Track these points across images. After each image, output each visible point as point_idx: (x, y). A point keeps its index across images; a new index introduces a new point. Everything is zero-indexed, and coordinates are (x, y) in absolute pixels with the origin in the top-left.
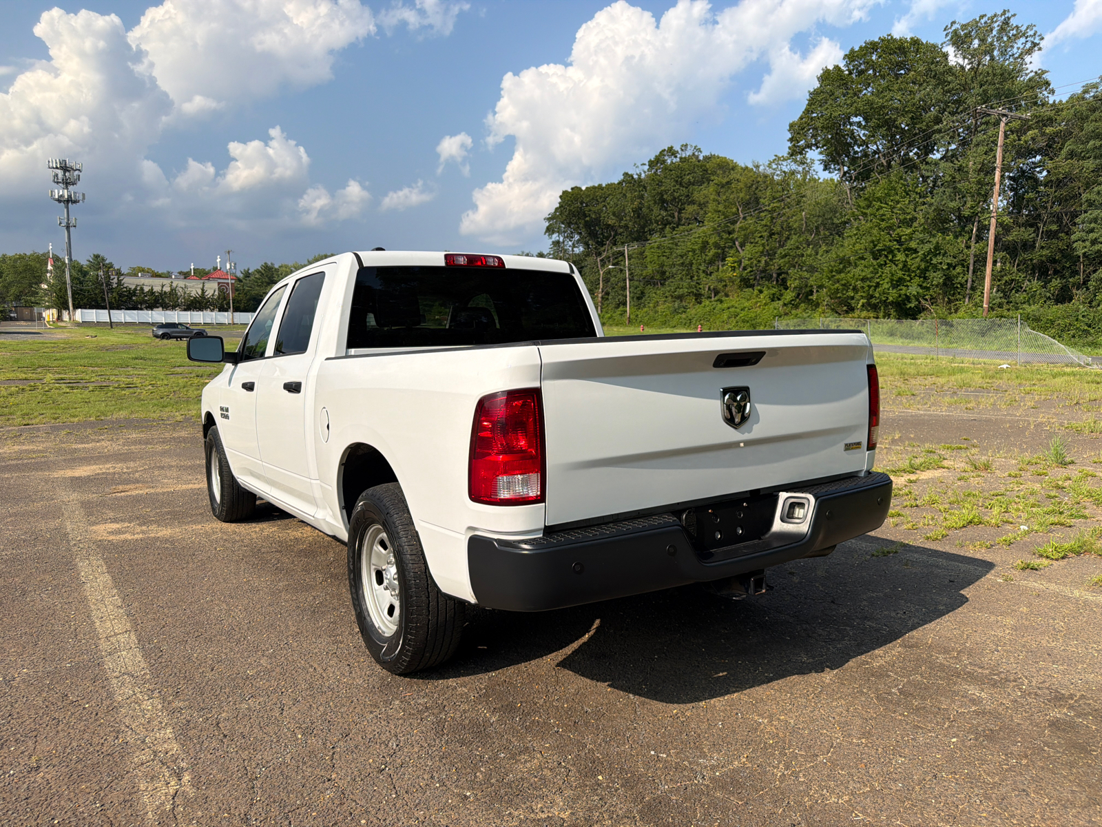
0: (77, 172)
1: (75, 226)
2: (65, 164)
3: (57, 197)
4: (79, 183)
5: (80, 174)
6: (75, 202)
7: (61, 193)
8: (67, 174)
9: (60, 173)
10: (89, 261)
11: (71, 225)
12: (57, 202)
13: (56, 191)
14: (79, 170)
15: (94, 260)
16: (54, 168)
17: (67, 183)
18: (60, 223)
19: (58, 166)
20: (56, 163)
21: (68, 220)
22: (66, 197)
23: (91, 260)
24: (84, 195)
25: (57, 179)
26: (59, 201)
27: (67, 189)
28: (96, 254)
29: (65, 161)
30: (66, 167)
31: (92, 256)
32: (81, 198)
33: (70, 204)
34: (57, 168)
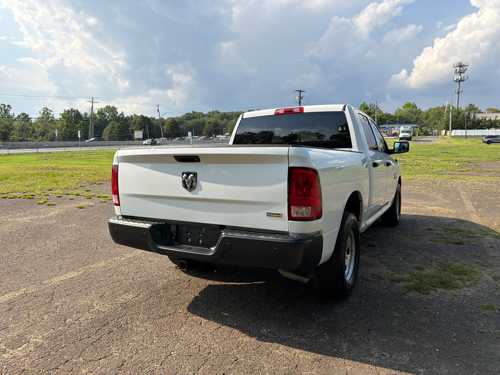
0: (466, 67)
1: (462, 92)
2: (461, 64)
4: (466, 72)
5: (467, 67)
6: (463, 81)
7: (457, 78)
8: (461, 68)
9: (458, 68)
10: (467, 107)
11: (460, 91)
12: (455, 82)
13: (455, 77)
14: (467, 66)
15: (469, 106)
16: (455, 67)
17: (460, 73)
18: (455, 91)
19: (458, 66)
20: (457, 64)
21: (459, 89)
22: (459, 79)
23: (468, 107)
24: (468, 77)
25: (457, 71)
26: (456, 81)
27: (460, 75)
28: (470, 104)
30: (461, 65)
31: (469, 105)
32: (466, 78)
33: (461, 82)
34: (457, 66)
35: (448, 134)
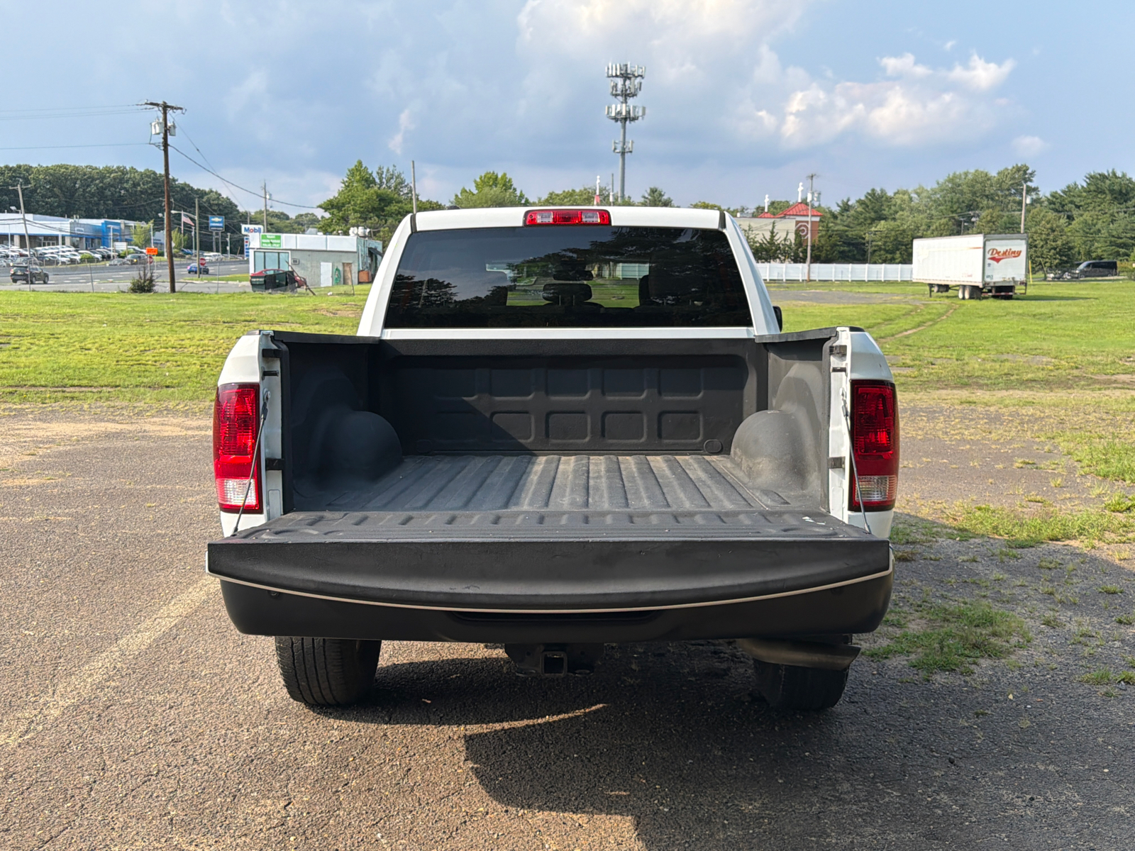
0: (638, 79)
1: (631, 152)
2: (626, 70)
3: (613, 114)
4: (640, 94)
5: (642, 81)
6: (634, 119)
7: (618, 109)
8: (628, 82)
9: (620, 81)
10: (644, 197)
11: (627, 150)
12: (613, 121)
13: (613, 106)
14: (641, 76)
15: (650, 195)
16: (613, 76)
17: (626, 95)
18: (615, 149)
19: (618, 74)
20: (616, 69)
21: (624, 144)
22: (624, 113)
23: (647, 196)
24: (644, 109)
25: (616, 90)
26: (616, 119)
27: (626, 102)
28: (652, 187)
29: (626, 65)
30: (627, 73)
31: (649, 191)
32: (640, 114)
33: (628, 122)
34: (617, 76)
35: (606, 273)
